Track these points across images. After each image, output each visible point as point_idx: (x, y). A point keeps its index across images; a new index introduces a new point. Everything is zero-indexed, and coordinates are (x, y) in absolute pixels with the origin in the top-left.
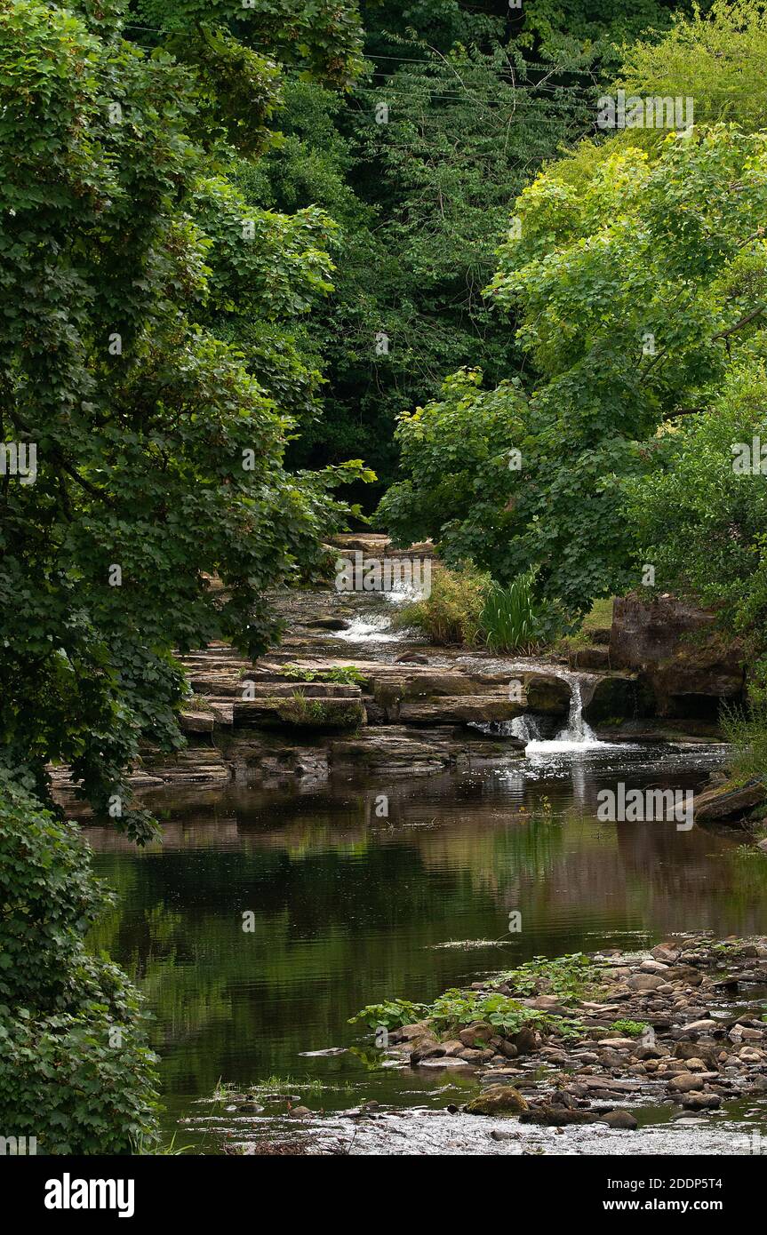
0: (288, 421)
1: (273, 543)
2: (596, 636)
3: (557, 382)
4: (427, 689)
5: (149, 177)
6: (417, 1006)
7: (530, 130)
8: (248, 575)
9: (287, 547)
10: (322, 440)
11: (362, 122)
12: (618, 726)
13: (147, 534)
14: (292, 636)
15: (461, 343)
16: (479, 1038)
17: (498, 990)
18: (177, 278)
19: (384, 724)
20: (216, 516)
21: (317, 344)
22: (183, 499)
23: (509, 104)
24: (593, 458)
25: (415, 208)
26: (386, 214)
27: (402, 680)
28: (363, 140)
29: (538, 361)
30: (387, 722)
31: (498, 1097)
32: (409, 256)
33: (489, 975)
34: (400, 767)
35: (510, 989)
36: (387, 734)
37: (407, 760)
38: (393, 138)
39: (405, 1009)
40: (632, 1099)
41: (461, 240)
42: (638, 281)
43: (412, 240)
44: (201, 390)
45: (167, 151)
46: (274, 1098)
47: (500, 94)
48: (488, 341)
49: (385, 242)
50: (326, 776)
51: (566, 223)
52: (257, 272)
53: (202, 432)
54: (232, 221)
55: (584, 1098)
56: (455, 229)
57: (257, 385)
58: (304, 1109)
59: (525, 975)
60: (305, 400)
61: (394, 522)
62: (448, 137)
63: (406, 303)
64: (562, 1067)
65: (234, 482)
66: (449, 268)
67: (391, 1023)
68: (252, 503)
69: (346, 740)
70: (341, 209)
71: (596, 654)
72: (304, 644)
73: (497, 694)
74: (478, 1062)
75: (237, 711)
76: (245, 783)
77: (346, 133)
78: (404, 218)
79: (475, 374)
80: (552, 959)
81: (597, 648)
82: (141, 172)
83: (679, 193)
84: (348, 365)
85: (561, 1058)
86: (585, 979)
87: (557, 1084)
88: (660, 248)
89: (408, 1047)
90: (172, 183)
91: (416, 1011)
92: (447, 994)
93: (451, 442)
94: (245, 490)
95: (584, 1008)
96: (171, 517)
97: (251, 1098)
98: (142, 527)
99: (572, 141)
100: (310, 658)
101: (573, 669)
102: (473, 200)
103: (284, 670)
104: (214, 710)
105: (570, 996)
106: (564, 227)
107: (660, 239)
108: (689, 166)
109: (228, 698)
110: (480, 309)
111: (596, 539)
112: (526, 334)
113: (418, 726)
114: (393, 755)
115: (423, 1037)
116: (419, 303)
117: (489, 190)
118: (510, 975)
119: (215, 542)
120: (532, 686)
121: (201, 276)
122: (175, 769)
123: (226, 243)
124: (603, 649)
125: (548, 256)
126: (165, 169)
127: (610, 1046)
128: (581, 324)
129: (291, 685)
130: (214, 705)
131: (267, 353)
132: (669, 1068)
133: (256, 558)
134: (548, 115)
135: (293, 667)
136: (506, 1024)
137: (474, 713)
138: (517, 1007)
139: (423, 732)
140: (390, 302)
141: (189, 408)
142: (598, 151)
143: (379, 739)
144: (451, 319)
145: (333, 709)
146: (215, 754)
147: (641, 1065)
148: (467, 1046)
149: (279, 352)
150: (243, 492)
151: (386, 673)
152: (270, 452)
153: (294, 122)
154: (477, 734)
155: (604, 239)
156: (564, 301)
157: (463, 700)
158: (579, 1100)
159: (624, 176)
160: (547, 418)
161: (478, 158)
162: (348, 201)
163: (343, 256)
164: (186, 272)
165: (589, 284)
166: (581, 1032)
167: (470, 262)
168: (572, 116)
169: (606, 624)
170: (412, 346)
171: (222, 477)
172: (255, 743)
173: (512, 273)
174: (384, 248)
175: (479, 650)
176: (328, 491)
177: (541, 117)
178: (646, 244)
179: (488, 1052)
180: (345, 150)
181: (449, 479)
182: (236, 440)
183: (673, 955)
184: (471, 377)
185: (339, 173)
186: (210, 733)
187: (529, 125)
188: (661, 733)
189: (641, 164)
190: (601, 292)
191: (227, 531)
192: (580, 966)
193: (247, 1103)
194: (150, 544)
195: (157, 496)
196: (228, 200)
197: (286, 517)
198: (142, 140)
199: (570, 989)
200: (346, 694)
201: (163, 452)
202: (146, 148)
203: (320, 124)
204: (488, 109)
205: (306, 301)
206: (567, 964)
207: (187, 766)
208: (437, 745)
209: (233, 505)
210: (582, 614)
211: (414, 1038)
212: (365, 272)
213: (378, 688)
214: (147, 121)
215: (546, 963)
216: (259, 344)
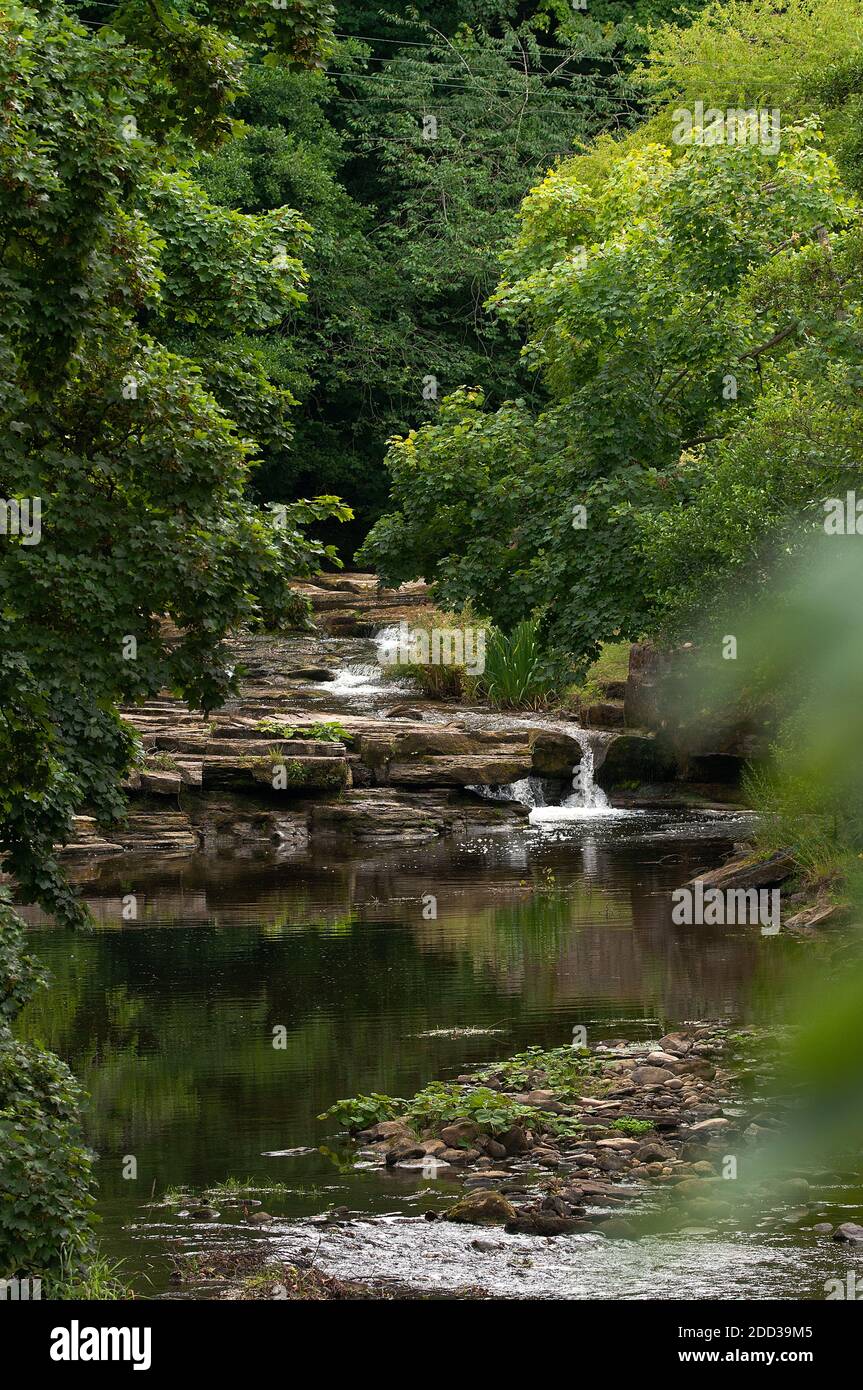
0: (249, 445)
1: (231, 581)
2: (610, 689)
3: (567, 403)
4: (418, 748)
5: (92, 172)
6: (395, 1101)
7: (545, 124)
8: (202, 617)
9: (247, 586)
10: (309, 468)
11: (357, 112)
12: (635, 790)
13: (89, 570)
14: (271, 687)
15: (465, 361)
16: (464, 1137)
17: (486, 1084)
18: (127, 283)
19: (372, 786)
20: (168, 550)
21: (302, 361)
22: (131, 531)
23: (521, 93)
24: (605, 487)
25: (415, 209)
26: (382, 215)
27: (391, 738)
28: (357, 132)
29: (549, 381)
30: (374, 784)
31: (482, 1203)
32: (407, 264)
33: (477, 1067)
34: (388, 834)
35: (500, 1083)
36: (374, 797)
37: (397, 826)
38: (391, 130)
39: (382, 1105)
40: (632, 1206)
41: (465, 247)
42: (658, 293)
43: (412, 246)
44: (152, 409)
45: (113, 143)
46: (232, 1203)
47: (511, 82)
48: (496, 360)
49: (380, 247)
50: (305, 844)
51: (579, 226)
52: (220, 279)
53: (153, 456)
54: (194, 221)
55: (578, 1204)
56: (459, 232)
57: (214, 404)
58: (264, 1214)
59: (516, 1067)
60: (274, 423)
61: (382, 558)
62: (453, 130)
63: (404, 316)
64: (555, 1170)
65: (189, 512)
66: (451, 278)
67: (366, 1120)
68: (208, 535)
69: (329, 804)
70: (331, 209)
71: (610, 709)
72: (284, 697)
73: (498, 754)
74: (462, 1163)
75: (206, 771)
76: (215, 851)
77: (338, 124)
78: (402, 221)
79: (476, 394)
80: (547, 1049)
81: (610, 704)
82: (82, 165)
83: (704, 194)
84: (338, 386)
85: (554, 1160)
86: (585, 1072)
87: (549, 1189)
88: (683, 256)
89: (384, 1146)
90: (117, 179)
91: (393, 1107)
92: (430, 1088)
93: (447, 470)
94: (201, 521)
95: (582, 1104)
96: (117, 551)
97: (206, 1202)
98: (85, 561)
99: (591, 135)
100: (289, 712)
101: (584, 726)
102: (480, 201)
103: (261, 725)
104: (181, 770)
105: (566, 1091)
106: (578, 231)
107: (683, 247)
108: (715, 163)
109: (196, 756)
110: (487, 324)
111: (608, 578)
112: (533, 351)
113: (409, 789)
114: (380, 821)
115: (401, 1135)
116: (419, 316)
117: (498, 189)
118: (500, 1067)
119: (167, 581)
120: (537, 745)
121: (153, 281)
122: (136, 835)
123: (186, 246)
124: (617, 704)
125: (558, 264)
126: (110, 163)
127: (610, 1147)
128: (594, 340)
129: (268, 742)
130: (181, 763)
131: (233, 370)
132: (675, 1171)
133: (212, 598)
134: (564, 106)
135: (270, 722)
136: (493, 1121)
137: (472, 774)
138: (506, 1102)
139: (415, 795)
140: (385, 315)
141: (138, 428)
142: (617, 147)
143: (365, 803)
144: (455, 334)
145: (314, 769)
146: (181, 818)
147: (643, 1168)
148: (450, 1146)
149: (245, 369)
150: (198, 524)
151: (374, 729)
152: (228, 479)
153: (279, 111)
154: (476, 798)
155: (620, 245)
156: (575, 314)
157: (461, 761)
158: (573, 1207)
159: (643, 176)
160: (555, 445)
161: (486, 154)
162: (339, 201)
163: (333, 262)
164: (136, 277)
165: (603, 295)
166: (577, 1131)
167: (476, 271)
168: (592, 107)
169: (621, 677)
170: (410, 364)
171: (175, 506)
172: (227, 807)
173: (518, 283)
174: (380, 254)
175: (480, 704)
176: (300, 527)
177: (557, 109)
178: (666, 251)
179: (473, 1152)
180: (337, 143)
181: (444, 511)
182: (191, 465)
183: (685, 1045)
184: (471, 397)
185: (329, 169)
186: (176, 795)
187: (544, 118)
188: (682, 799)
189: (663, 162)
190: (616, 303)
191: (180, 567)
192: (580, 1058)
193: (201, 1207)
194: (92, 580)
195: (102, 528)
196: (190, 198)
197: (246, 552)
198: (84, 129)
199: (567, 1083)
200: (329, 752)
201: (108, 478)
202: (89, 139)
203: (308, 114)
204: (496, 99)
205: (275, 312)
206: (566, 1055)
207: (151, 832)
208: (430, 811)
209: (187, 538)
210: (589, 662)
211: (391, 1136)
212: (358, 281)
213: (364, 746)
214: (91, 108)
215: (542, 1054)
216: (224, 360)
